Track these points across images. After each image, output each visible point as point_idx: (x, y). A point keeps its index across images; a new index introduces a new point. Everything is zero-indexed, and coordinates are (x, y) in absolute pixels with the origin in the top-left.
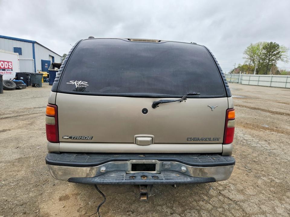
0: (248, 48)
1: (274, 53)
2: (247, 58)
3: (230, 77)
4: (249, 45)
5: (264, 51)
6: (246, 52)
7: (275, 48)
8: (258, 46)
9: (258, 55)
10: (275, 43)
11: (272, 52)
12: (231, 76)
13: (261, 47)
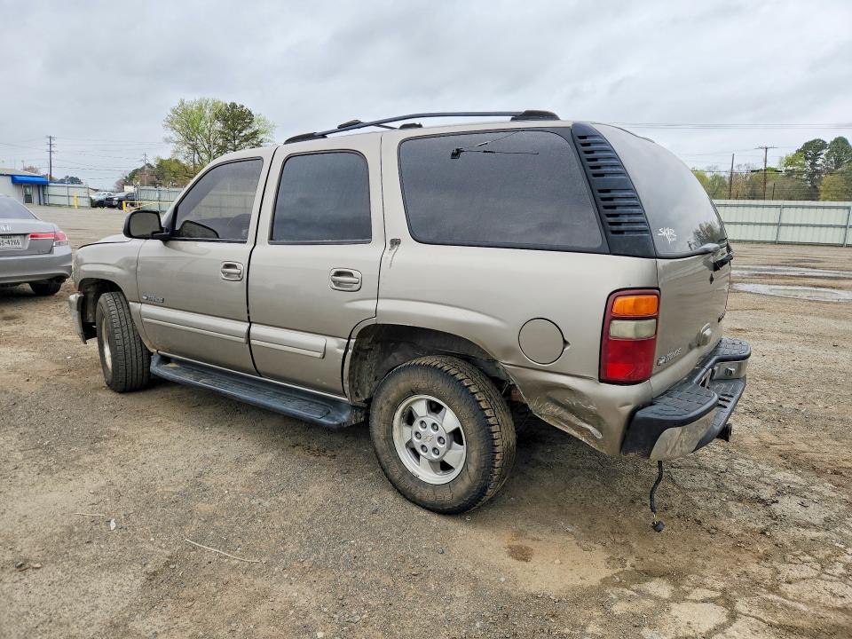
0: (174, 111)
1: (244, 132)
2: (177, 143)
3: (157, 196)
4: (176, 104)
5: (219, 126)
6: (171, 124)
7: (244, 119)
8: (200, 109)
9: (205, 136)
10: (243, 106)
11: (240, 132)
12: (160, 195)
13: (208, 114)
